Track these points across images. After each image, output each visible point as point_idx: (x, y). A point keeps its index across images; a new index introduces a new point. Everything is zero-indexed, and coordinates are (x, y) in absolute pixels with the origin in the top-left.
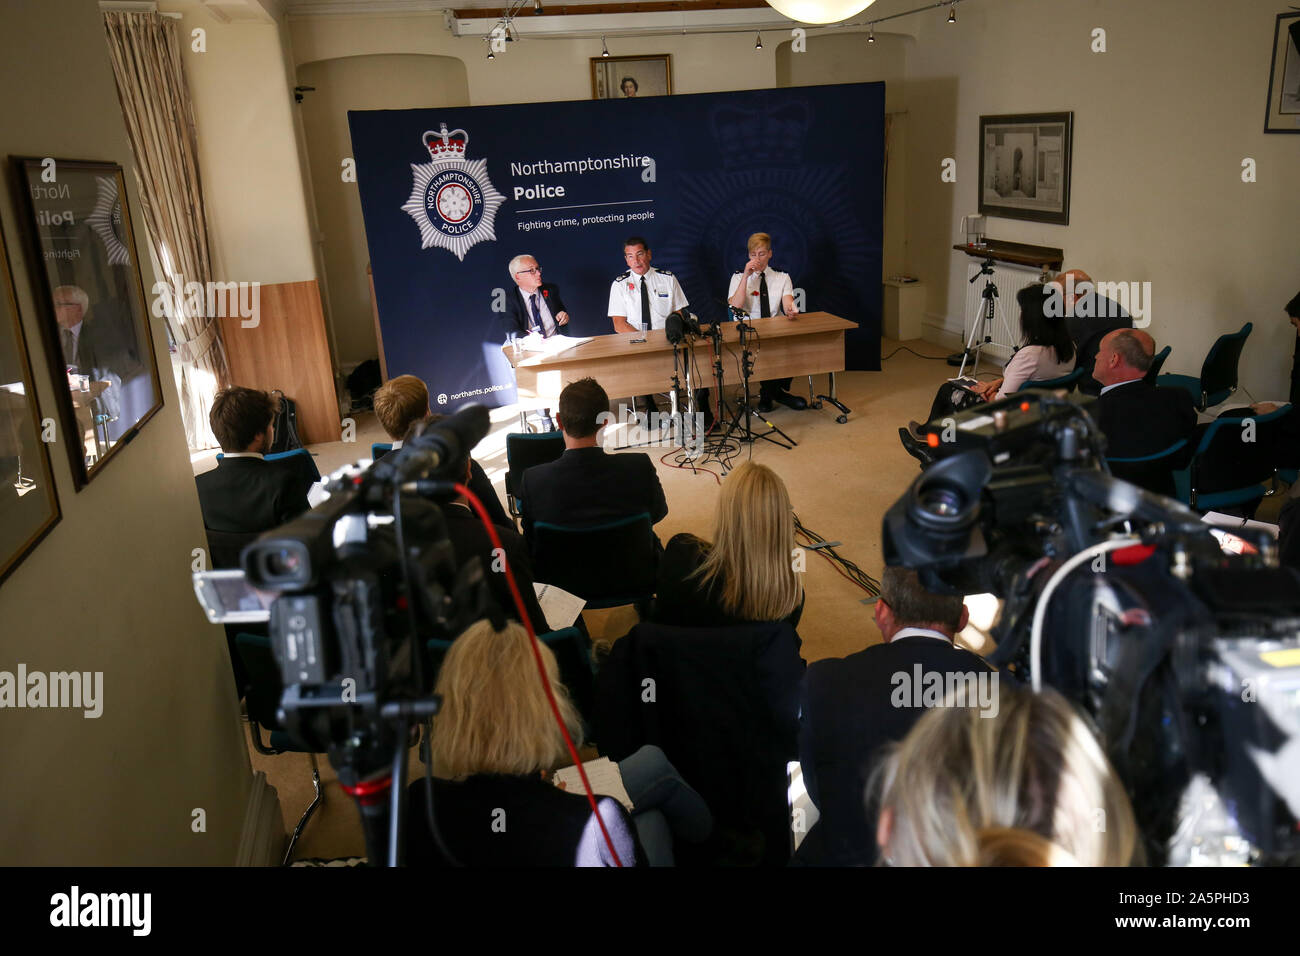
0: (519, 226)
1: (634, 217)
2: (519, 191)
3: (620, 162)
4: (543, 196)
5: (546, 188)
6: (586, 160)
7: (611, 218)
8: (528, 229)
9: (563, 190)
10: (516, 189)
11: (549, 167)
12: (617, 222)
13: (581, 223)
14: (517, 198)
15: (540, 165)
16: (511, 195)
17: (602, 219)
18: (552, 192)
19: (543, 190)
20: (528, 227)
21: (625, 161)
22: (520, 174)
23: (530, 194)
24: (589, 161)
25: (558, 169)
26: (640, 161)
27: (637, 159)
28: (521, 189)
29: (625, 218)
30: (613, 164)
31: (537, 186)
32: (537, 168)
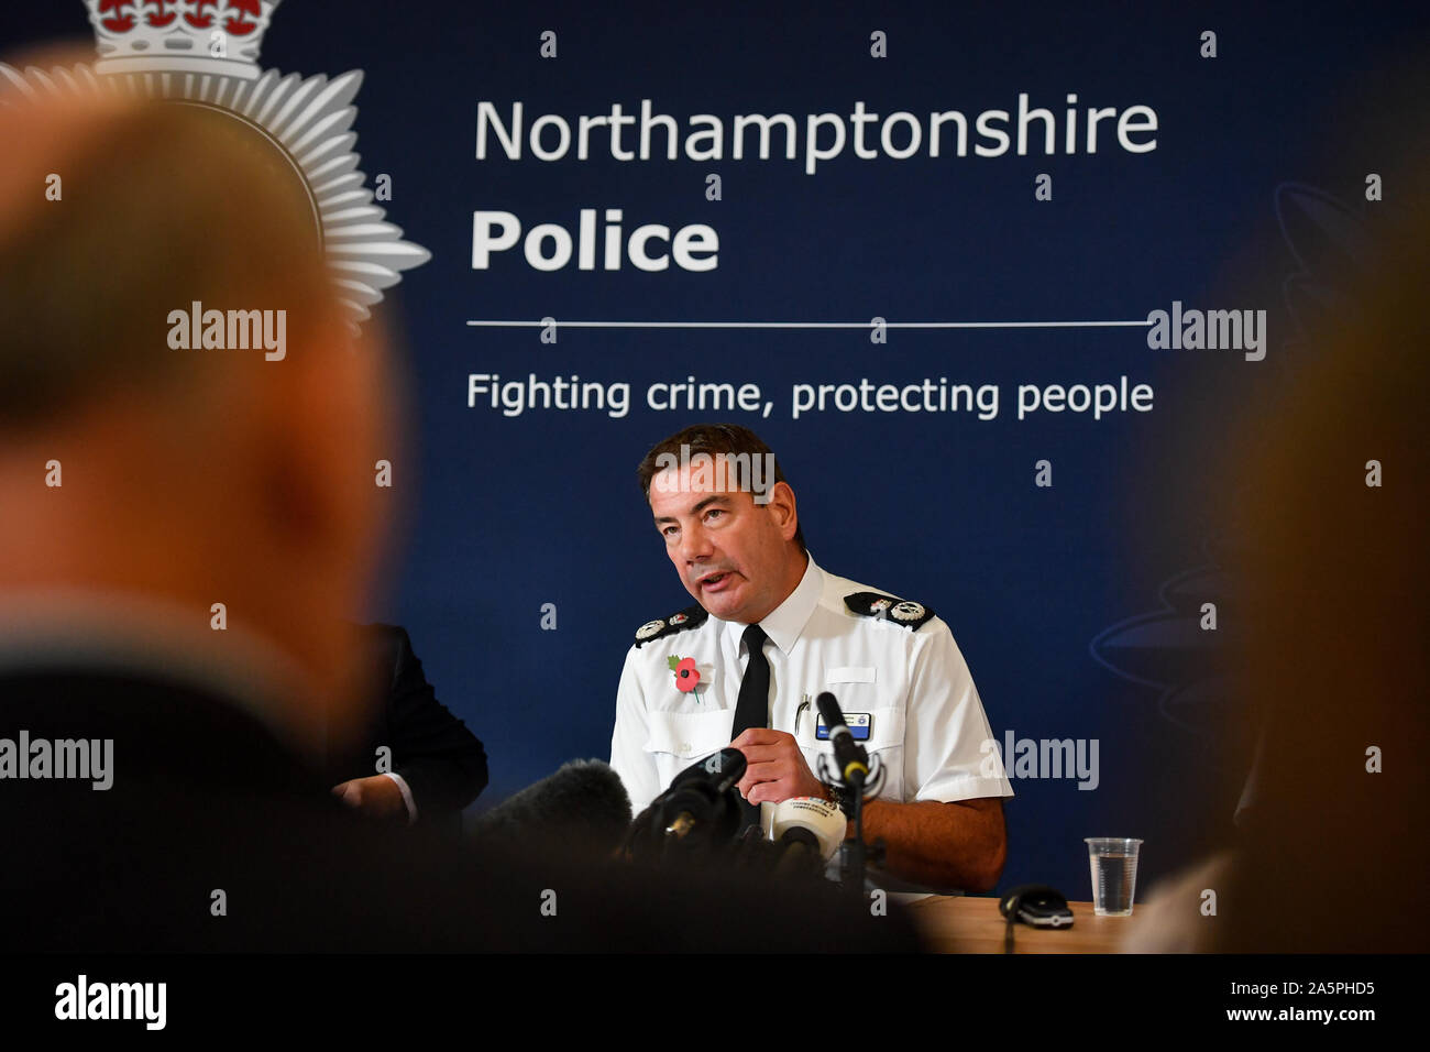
0: (473, 390)
1: (1051, 398)
2: (496, 231)
3: (1011, 128)
4: (613, 262)
5: (627, 232)
6: (846, 114)
7: (935, 395)
8: (515, 409)
9: (711, 240)
10: (482, 220)
11: (659, 133)
12: (965, 418)
13: (784, 405)
14: (480, 261)
15: (617, 119)
16: (450, 241)
17: (889, 398)
18: (655, 248)
19: (613, 235)
20: (515, 398)
21: (1037, 127)
22: (513, 151)
23: (548, 248)
24: (860, 117)
25: (704, 145)
26: (1108, 127)
27: (1094, 116)
28: (511, 223)
29: (1008, 403)
30: (974, 138)
31: (588, 218)
32: (600, 136)
